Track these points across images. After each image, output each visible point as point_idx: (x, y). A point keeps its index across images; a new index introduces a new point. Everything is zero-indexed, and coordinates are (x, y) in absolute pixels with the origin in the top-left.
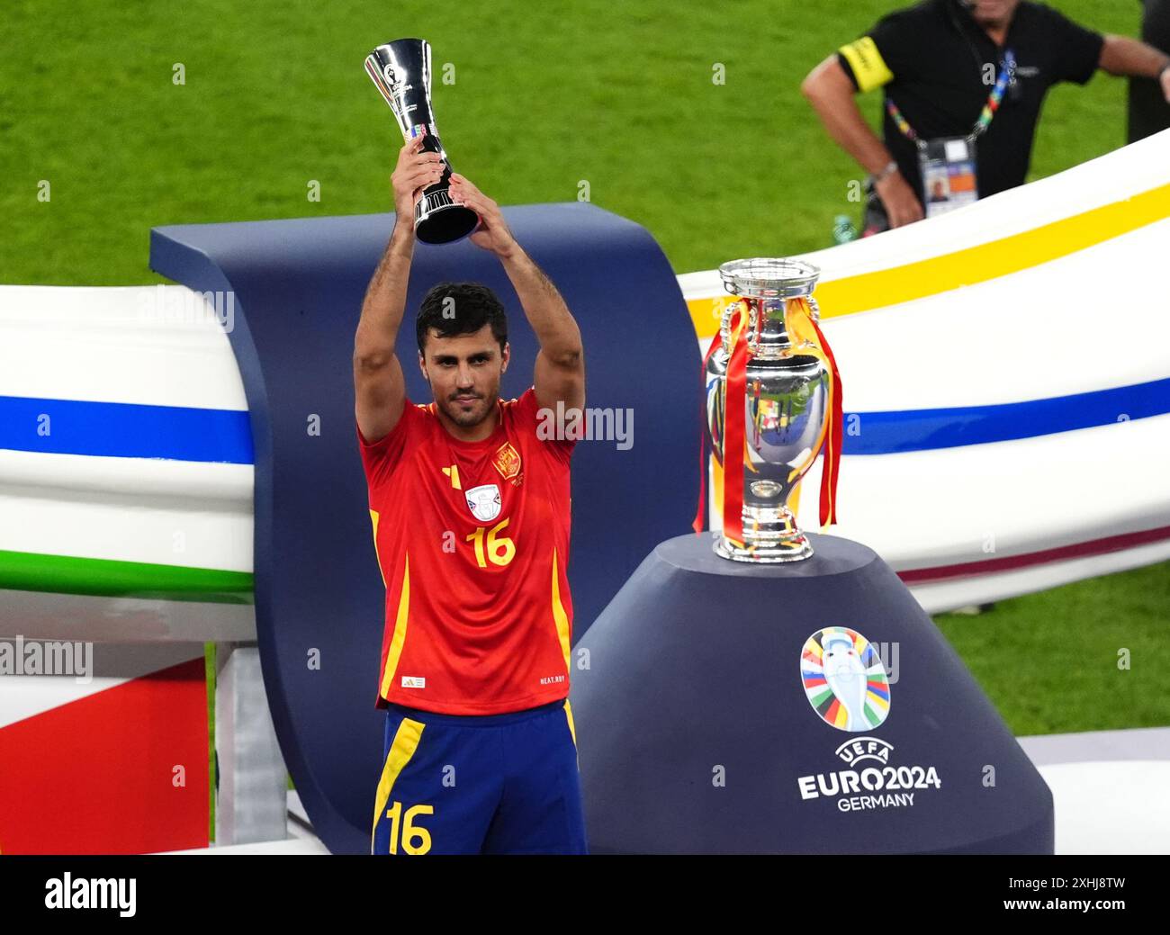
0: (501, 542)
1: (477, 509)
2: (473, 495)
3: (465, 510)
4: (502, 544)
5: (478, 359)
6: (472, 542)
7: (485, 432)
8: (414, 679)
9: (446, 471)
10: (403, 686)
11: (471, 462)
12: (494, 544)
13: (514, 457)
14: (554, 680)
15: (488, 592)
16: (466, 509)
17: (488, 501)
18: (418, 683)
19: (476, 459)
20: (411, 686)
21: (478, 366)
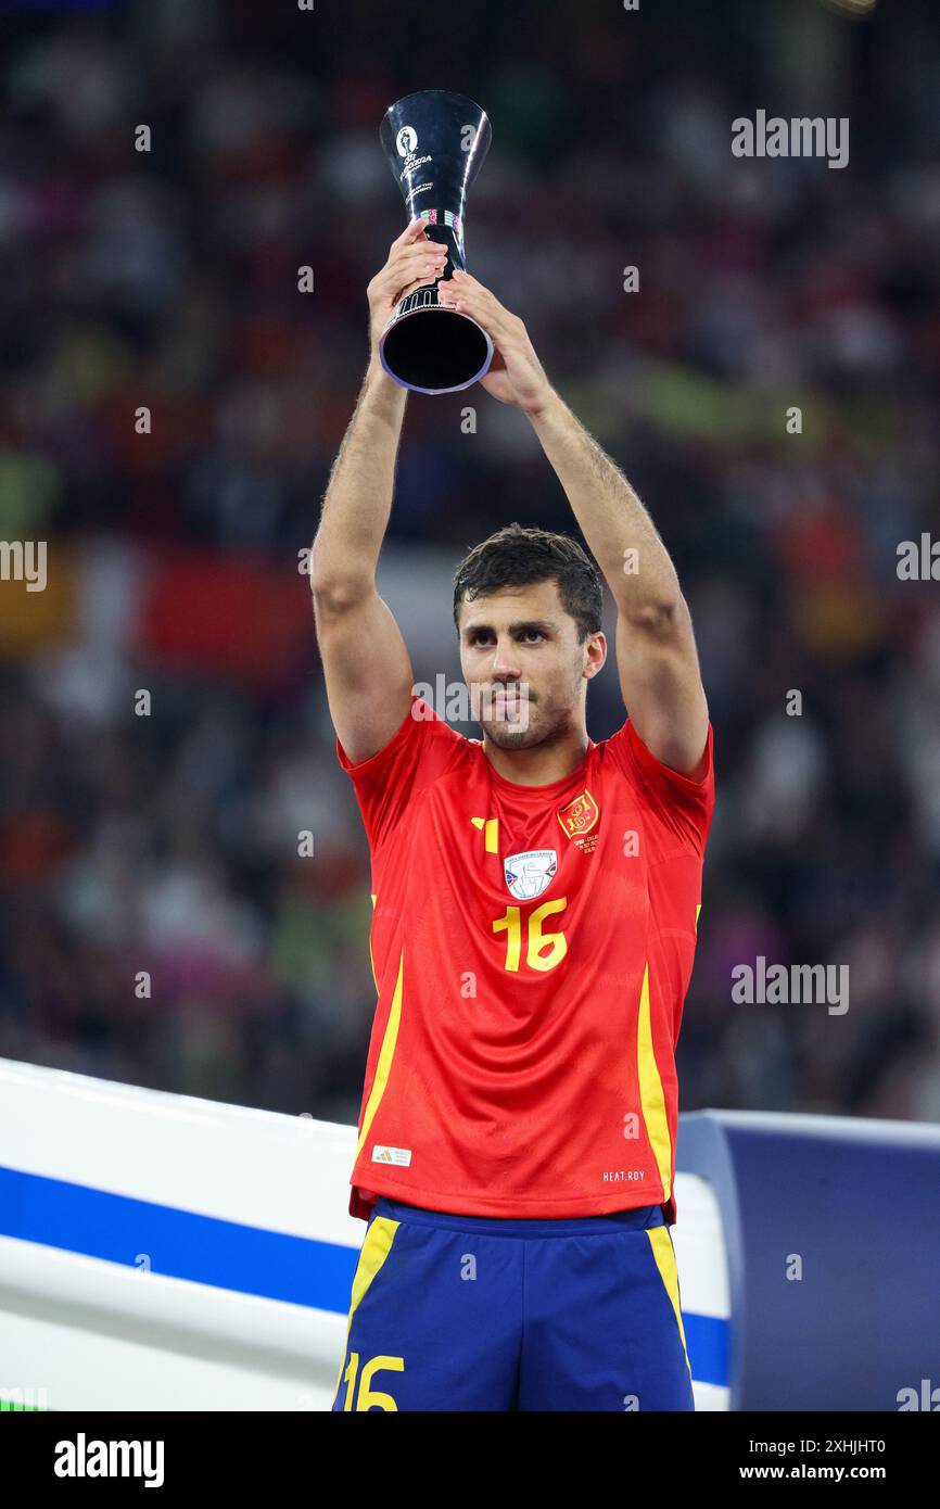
0: (549, 938)
1: (516, 884)
2: (514, 864)
3: (499, 886)
4: (548, 942)
5: (527, 633)
6: (503, 935)
7: (551, 771)
8: (393, 1151)
9: (478, 822)
10: (374, 1159)
11: (523, 817)
12: (537, 940)
13: (587, 807)
14: (626, 1175)
15: (519, 1014)
16: (502, 882)
17: (537, 873)
18: (400, 1157)
19: (532, 814)
20: (387, 1162)
21: (530, 646)
